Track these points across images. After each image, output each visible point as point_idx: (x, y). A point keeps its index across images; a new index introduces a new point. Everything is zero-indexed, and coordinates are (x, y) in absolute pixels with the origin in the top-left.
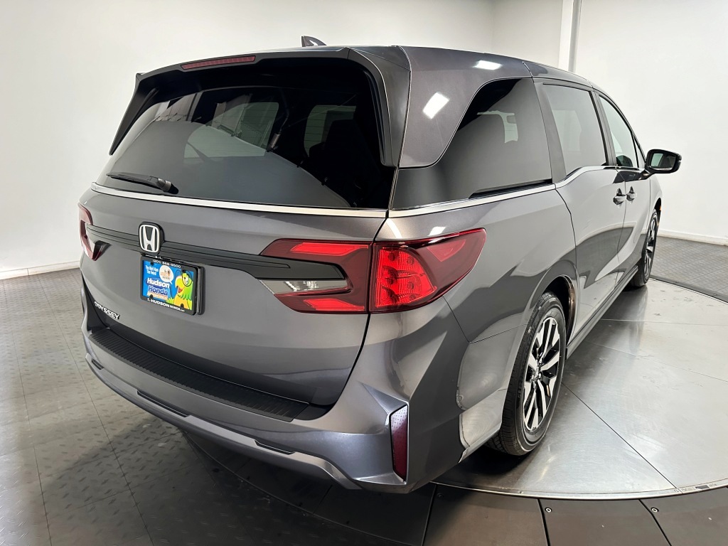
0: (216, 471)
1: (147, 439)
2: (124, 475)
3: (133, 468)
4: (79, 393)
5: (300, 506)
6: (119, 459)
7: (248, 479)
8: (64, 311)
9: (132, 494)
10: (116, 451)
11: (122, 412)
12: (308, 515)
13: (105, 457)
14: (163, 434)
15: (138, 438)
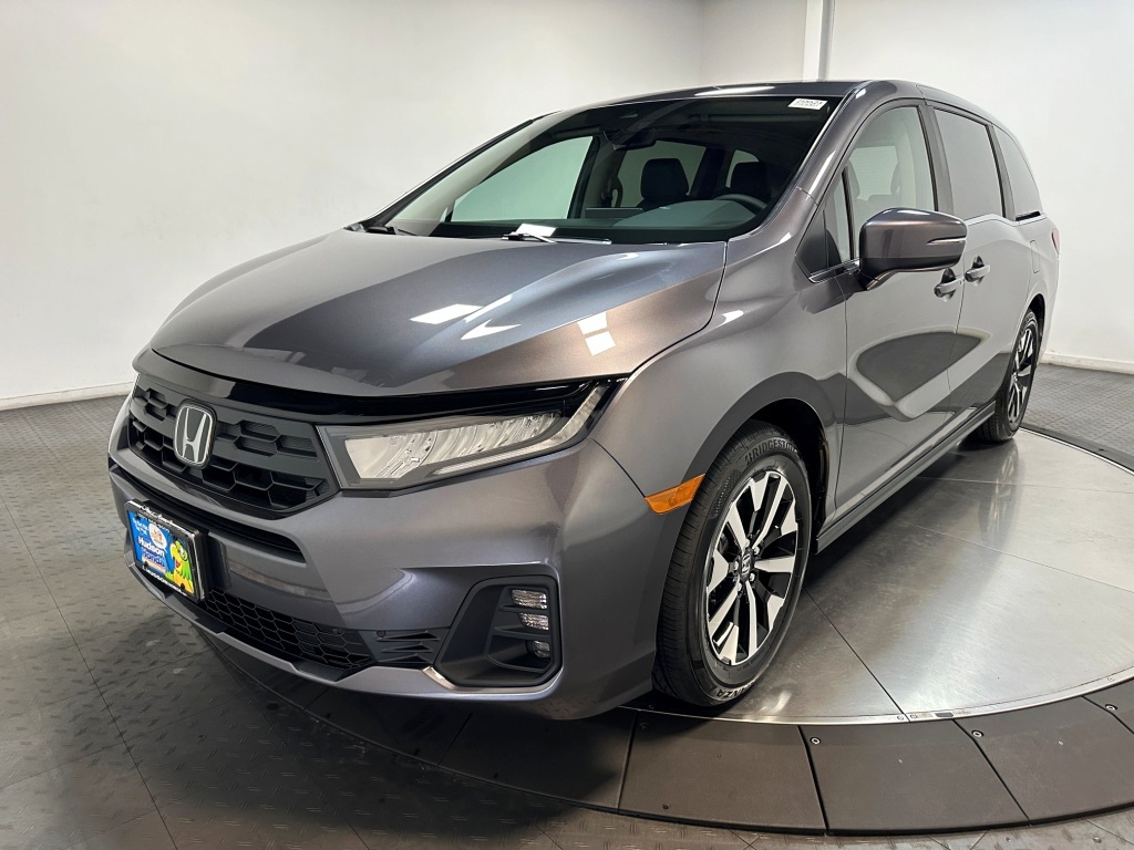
0: (273, 707)
1: (154, 663)
2: (114, 720)
3: (130, 708)
4: (34, 596)
5: (416, 754)
6: (104, 696)
7: (328, 716)
9: (129, 749)
10: (99, 684)
11: (110, 623)
12: (429, 768)
14: (181, 654)
15: (138, 662)
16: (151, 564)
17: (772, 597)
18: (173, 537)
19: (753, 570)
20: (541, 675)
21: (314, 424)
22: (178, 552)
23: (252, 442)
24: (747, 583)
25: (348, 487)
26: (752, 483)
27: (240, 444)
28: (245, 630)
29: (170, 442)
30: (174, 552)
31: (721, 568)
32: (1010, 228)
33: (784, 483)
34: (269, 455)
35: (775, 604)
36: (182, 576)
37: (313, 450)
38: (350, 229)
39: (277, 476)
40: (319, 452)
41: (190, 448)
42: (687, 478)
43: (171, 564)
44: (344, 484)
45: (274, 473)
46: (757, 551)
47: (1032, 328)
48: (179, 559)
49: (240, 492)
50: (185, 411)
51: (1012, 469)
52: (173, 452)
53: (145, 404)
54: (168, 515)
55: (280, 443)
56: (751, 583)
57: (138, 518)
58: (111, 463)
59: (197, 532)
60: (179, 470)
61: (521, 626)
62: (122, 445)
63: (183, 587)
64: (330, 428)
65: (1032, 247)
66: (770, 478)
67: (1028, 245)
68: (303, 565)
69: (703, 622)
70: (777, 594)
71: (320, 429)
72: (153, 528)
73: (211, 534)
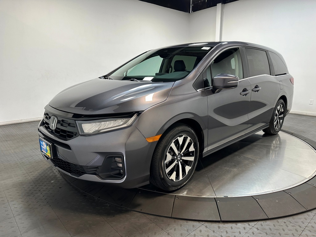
0: (85, 196)
1: (54, 186)
2: (46, 199)
3: (49, 196)
5: (121, 206)
6: (42, 194)
8: (9, 141)
10: (41, 191)
12: (125, 209)
13: (36, 193)
14: (61, 184)
15: (50, 186)
16: (44, 151)
17: (187, 166)
18: (47, 145)
19: (181, 159)
20: (121, 177)
21: (75, 120)
22: (48, 148)
23: (64, 124)
24: (179, 162)
25: (81, 134)
26: (178, 138)
27: (62, 125)
28: (61, 166)
29: (49, 124)
30: (47, 148)
31: (169, 157)
32: (272, 78)
33: (189, 138)
34: (67, 127)
35: (188, 168)
36: (49, 154)
37: (75, 126)
38: (100, 78)
39: (68, 132)
40: (76, 127)
41: (52, 125)
42: (157, 135)
43: (47, 151)
44: (80, 134)
45: (67, 131)
46: (182, 154)
47: (282, 104)
48: (48, 150)
49: (61, 135)
50: (52, 117)
51: (278, 142)
52: (49, 127)
53: (46, 116)
54: (47, 140)
55: (69, 124)
56: (180, 162)
57: (41, 141)
58: (39, 130)
59: (52, 144)
60: (51, 131)
61: (117, 166)
62: (41, 125)
63: (49, 156)
64: (78, 121)
65: (281, 83)
66: (184, 137)
67: (279, 82)
68: (71, 151)
69: (164, 169)
70: (188, 165)
71: (76, 121)
72: (44, 143)
73: (55, 144)
